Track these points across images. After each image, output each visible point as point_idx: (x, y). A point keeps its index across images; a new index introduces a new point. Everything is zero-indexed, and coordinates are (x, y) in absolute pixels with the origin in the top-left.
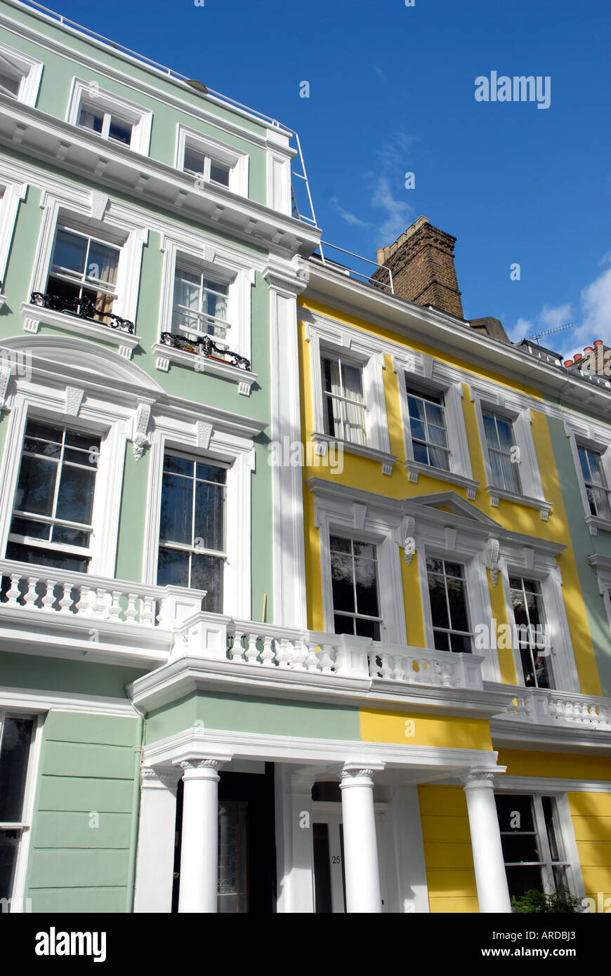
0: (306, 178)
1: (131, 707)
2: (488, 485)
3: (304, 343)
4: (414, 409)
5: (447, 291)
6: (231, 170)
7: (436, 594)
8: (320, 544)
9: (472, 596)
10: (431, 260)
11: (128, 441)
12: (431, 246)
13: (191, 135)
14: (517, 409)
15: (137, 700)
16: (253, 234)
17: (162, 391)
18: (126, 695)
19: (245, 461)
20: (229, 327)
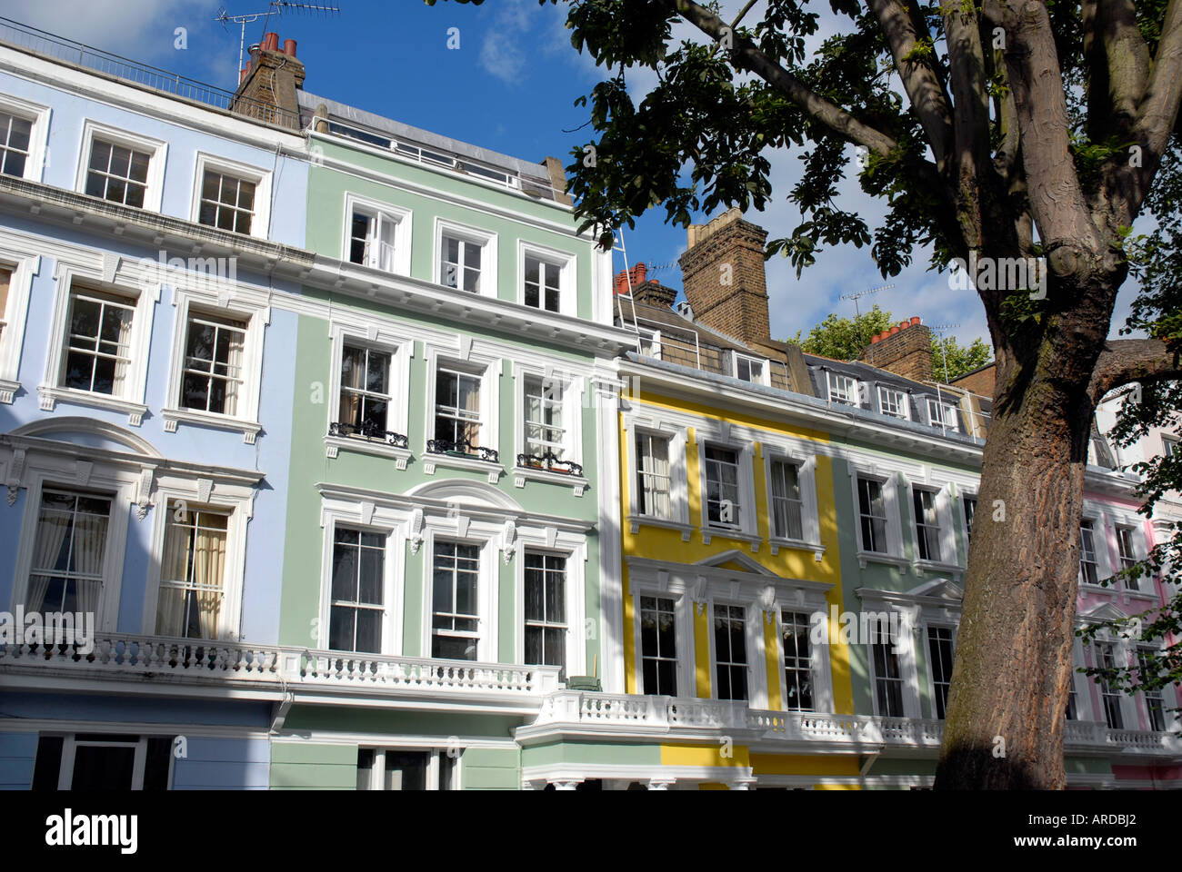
0: (624, 250)
1: (514, 743)
2: (770, 537)
3: (622, 431)
4: (711, 471)
5: (755, 297)
6: (561, 271)
7: (721, 633)
8: (632, 611)
9: (749, 631)
10: (740, 264)
11: (501, 551)
12: (741, 246)
13: (530, 248)
14: (802, 457)
15: (517, 739)
16: (583, 342)
17: (522, 510)
18: (510, 735)
19: (581, 552)
20: (564, 431)
